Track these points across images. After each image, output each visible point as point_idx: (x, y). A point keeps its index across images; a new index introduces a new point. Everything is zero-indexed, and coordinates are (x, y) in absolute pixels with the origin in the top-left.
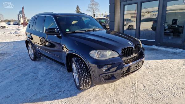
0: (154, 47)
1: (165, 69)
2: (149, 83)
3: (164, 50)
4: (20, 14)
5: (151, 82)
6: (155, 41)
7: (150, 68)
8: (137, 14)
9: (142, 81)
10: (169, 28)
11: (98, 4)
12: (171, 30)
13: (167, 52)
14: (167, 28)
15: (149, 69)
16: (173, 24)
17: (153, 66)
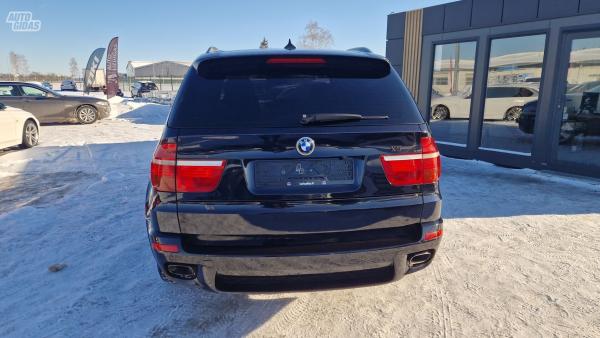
0: (528, 172)
1: (578, 235)
2: (536, 267)
3: (561, 183)
4: (96, 59)
5: (542, 266)
6: (529, 154)
7: (530, 229)
8: (475, 70)
9: (516, 262)
10: (570, 119)
11: (330, 36)
12: (579, 124)
13: (572, 190)
14: (566, 117)
15: (528, 234)
16: (583, 105)
17: (540, 224)
